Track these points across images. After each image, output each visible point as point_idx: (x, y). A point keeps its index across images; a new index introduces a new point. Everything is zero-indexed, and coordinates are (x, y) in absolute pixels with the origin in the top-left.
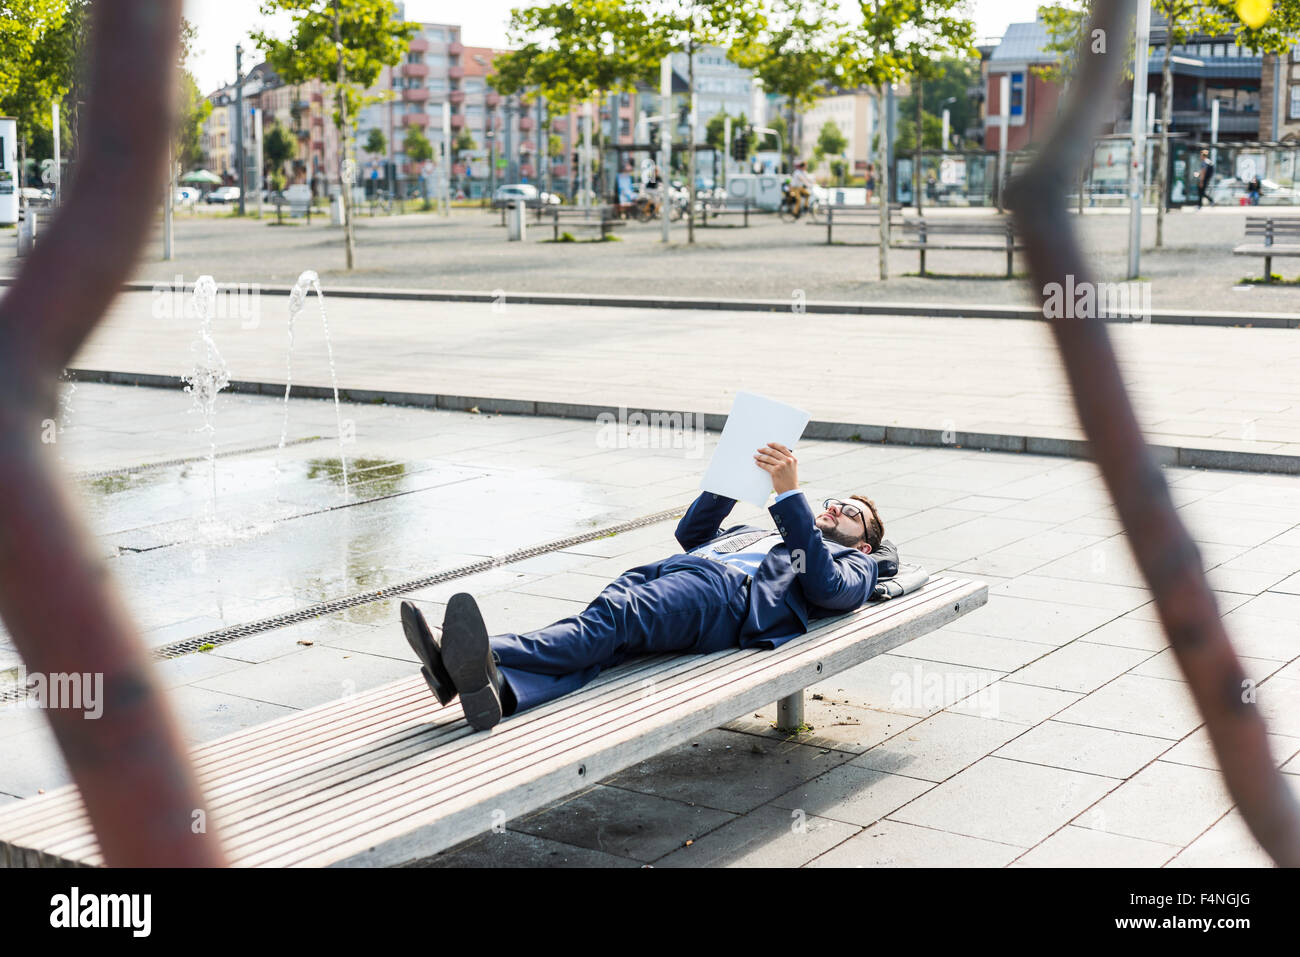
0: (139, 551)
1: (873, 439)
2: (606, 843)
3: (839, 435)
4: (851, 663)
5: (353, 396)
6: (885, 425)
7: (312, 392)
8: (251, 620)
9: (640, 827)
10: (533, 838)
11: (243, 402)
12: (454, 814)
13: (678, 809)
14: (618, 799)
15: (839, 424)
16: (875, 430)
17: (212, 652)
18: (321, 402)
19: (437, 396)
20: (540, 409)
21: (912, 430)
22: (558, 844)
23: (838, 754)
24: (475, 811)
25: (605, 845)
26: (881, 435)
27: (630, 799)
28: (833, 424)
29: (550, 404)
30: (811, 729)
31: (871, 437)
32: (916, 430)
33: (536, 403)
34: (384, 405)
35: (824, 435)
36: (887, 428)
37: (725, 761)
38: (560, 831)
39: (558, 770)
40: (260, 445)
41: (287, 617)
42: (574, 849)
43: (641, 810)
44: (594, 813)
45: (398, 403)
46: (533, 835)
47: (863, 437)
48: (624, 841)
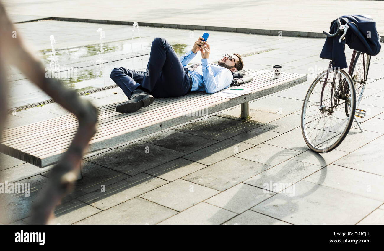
0: (78, 68)
1: (304, 36)
2: (179, 148)
3: (294, 35)
4: (256, 97)
5: (154, 25)
6: (308, 31)
7: (143, 24)
8: (102, 87)
9: (190, 144)
10: (158, 146)
11: (123, 27)
12: (117, 136)
13: (203, 139)
14: (187, 136)
15: (294, 32)
16: (305, 33)
17: (89, 95)
18: (145, 27)
19: (178, 25)
20: (207, 28)
21: (316, 33)
22: (164, 148)
23: (256, 125)
24: (124, 136)
25: (178, 149)
26: (307, 35)
27: (190, 136)
28: (292, 32)
29: (210, 27)
30: (251, 118)
31: (304, 35)
32: (317, 33)
33: (206, 27)
34: (163, 28)
35: (289, 35)
36: (308, 32)
37: (222, 127)
38: (167, 145)
39: (153, 125)
40: (123, 39)
41: (113, 86)
42: (168, 150)
43: (193, 139)
44: (178, 140)
45: (167, 27)
46: (159, 146)
47: (301, 35)
48: (184, 148)
